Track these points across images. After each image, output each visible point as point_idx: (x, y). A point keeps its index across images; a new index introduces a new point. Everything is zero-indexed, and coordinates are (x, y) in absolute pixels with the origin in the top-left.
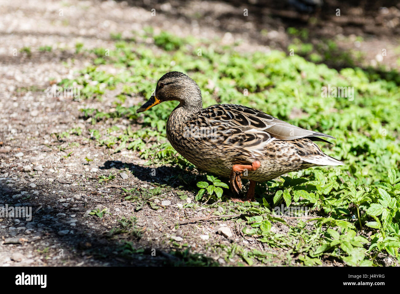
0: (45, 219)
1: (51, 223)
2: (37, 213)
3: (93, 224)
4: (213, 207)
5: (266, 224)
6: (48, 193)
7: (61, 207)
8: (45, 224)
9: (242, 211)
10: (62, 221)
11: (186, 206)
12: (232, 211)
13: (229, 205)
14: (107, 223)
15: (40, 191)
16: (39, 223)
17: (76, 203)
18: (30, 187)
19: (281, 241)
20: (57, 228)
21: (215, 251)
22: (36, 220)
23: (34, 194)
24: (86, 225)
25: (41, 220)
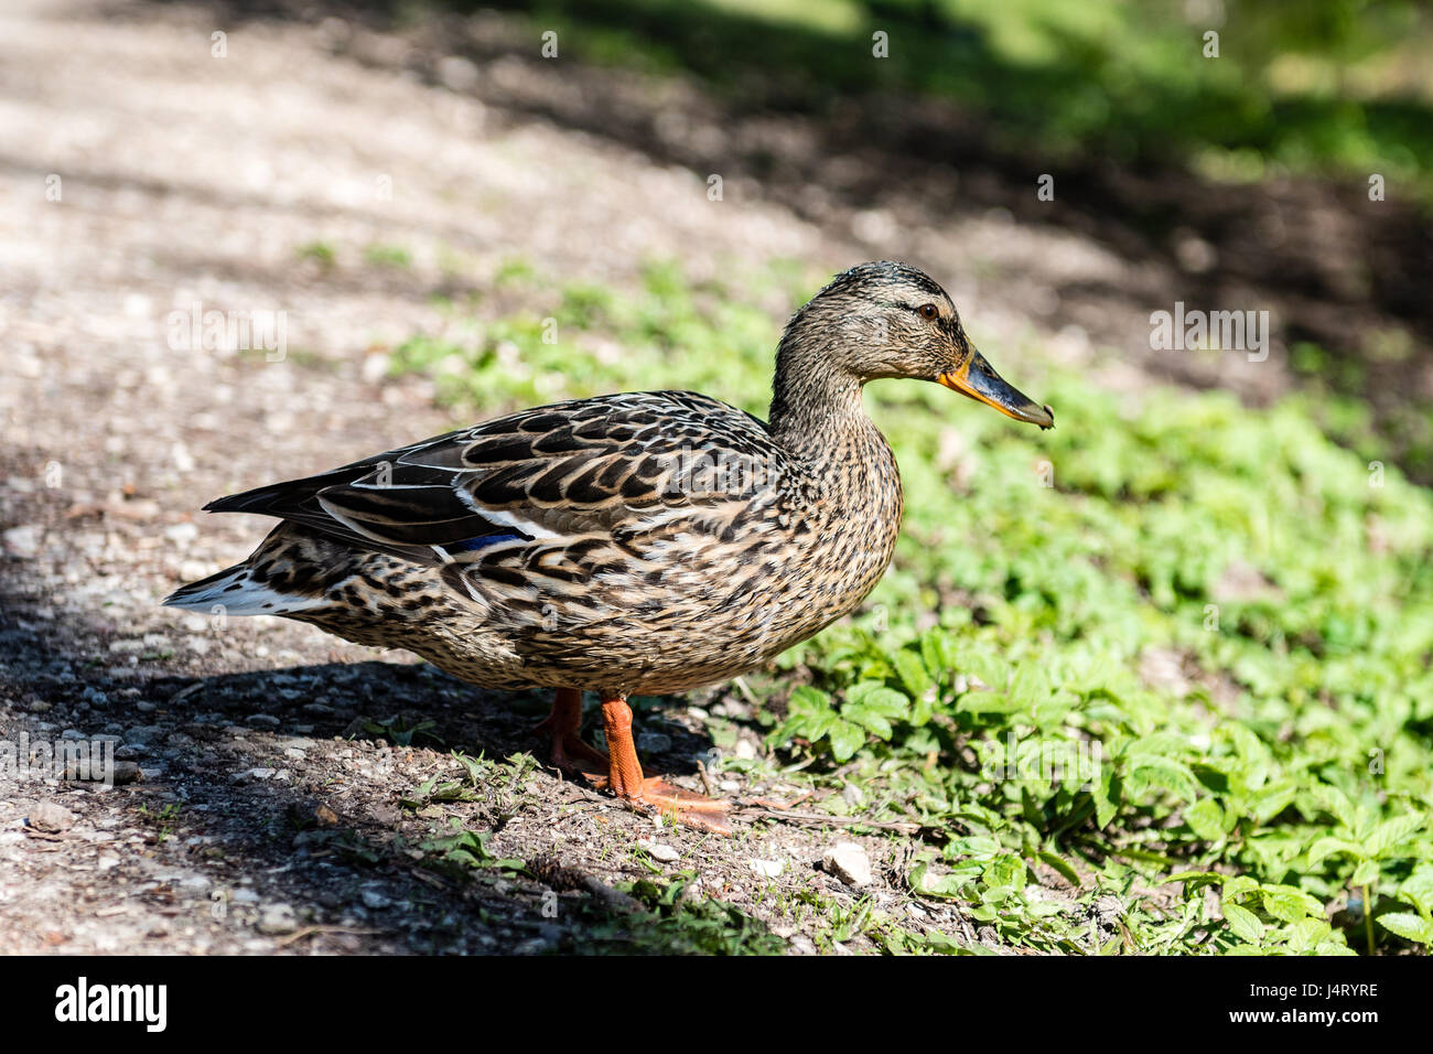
0: (199, 725)
1: (219, 740)
2: (179, 702)
3: (367, 762)
4: (828, 785)
5: (1007, 865)
6: (243, 652)
7: (272, 697)
8: (194, 739)
9: (931, 812)
10: (260, 738)
11: (730, 765)
12: (892, 807)
13: (888, 789)
14: (422, 766)
15: (213, 643)
16: (178, 731)
17: (329, 695)
18: (185, 627)
19: (1049, 928)
20: (235, 755)
21: (788, 912)
22: (164, 723)
23: (189, 651)
24: (341, 763)
25: (186, 725)
